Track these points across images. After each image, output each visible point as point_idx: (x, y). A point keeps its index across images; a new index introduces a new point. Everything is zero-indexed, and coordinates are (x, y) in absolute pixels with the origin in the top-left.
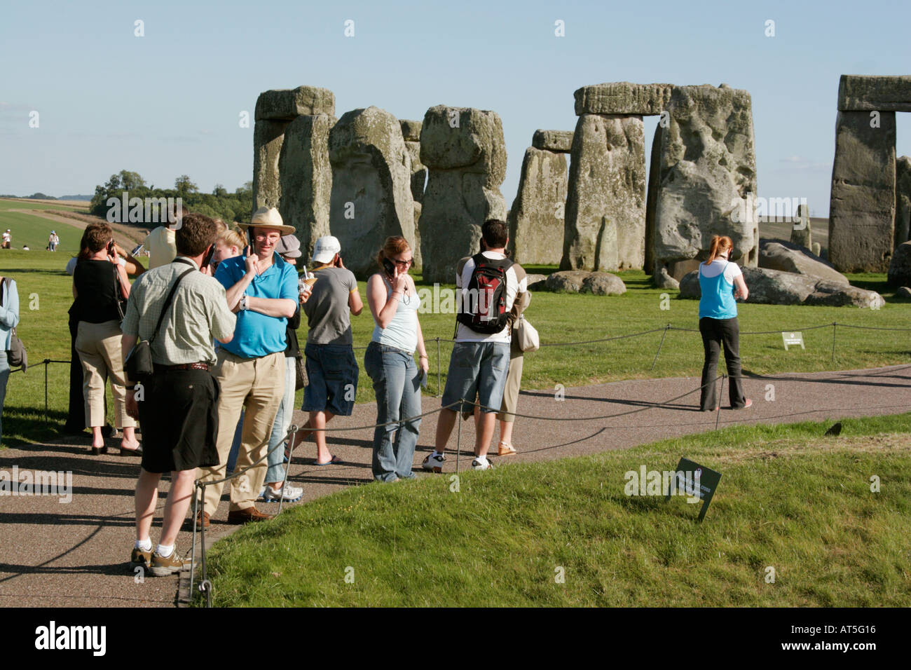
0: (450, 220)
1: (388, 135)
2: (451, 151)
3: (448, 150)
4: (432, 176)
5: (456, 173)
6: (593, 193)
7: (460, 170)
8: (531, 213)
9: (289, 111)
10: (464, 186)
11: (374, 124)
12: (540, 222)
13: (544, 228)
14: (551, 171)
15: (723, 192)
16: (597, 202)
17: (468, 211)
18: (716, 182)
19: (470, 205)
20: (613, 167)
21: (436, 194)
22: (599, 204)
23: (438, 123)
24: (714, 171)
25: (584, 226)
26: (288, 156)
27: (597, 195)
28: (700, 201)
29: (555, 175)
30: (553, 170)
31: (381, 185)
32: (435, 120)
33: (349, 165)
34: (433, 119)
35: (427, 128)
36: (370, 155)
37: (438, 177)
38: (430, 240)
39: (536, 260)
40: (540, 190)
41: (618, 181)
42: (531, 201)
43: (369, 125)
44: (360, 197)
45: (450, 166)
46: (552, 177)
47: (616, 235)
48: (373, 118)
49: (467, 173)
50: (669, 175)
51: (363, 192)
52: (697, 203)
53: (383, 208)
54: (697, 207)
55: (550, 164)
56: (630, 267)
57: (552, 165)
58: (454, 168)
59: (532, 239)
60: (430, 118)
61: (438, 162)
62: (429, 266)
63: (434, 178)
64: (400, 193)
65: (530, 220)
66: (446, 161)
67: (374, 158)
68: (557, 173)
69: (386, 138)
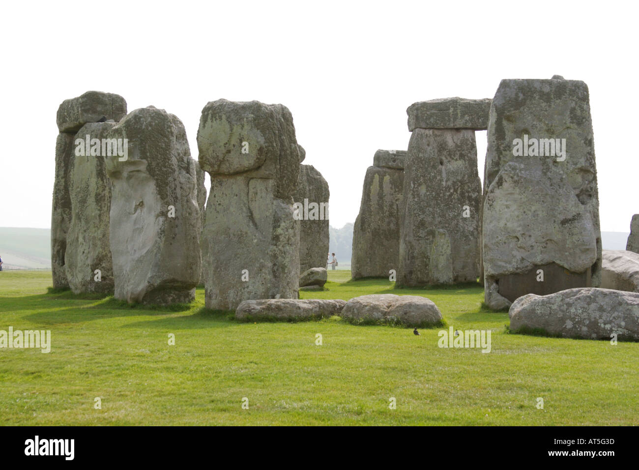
0: (234, 235)
1: (168, 139)
2: (232, 153)
3: (229, 152)
4: (215, 183)
5: (240, 179)
6: (427, 207)
7: (245, 175)
8: (373, 228)
9: (77, 120)
10: (250, 194)
11: (151, 125)
12: (382, 237)
13: (386, 243)
14: (391, 188)
15: (560, 197)
16: (431, 216)
17: (255, 224)
18: (551, 185)
19: (257, 216)
20: (446, 182)
21: (219, 204)
22: (434, 218)
23: (216, 120)
24: (549, 173)
25: (418, 240)
26: (75, 169)
27: (431, 209)
28: (533, 208)
29: (395, 192)
30: (393, 187)
31: (159, 196)
32: (212, 117)
33: (125, 174)
34: (210, 116)
35: (204, 127)
36: (144, 161)
37: (221, 185)
38: (212, 259)
39: (378, 273)
40: (381, 207)
41: (451, 194)
42: (373, 217)
43: (143, 127)
44: (139, 211)
45: (232, 171)
46: (392, 195)
47: (450, 248)
48: (149, 119)
49: (252, 178)
50: (497, 179)
51: (141, 204)
52: (530, 211)
53: (161, 223)
54: (530, 214)
55: (390, 181)
56: (465, 279)
57: (393, 182)
58: (237, 173)
59: (374, 253)
60: (208, 114)
61: (219, 166)
62: (211, 290)
63: (217, 186)
64: (183, 206)
65: (373, 235)
66: (228, 165)
67: (149, 165)
68: (397, 190)
69: (165, 142)
